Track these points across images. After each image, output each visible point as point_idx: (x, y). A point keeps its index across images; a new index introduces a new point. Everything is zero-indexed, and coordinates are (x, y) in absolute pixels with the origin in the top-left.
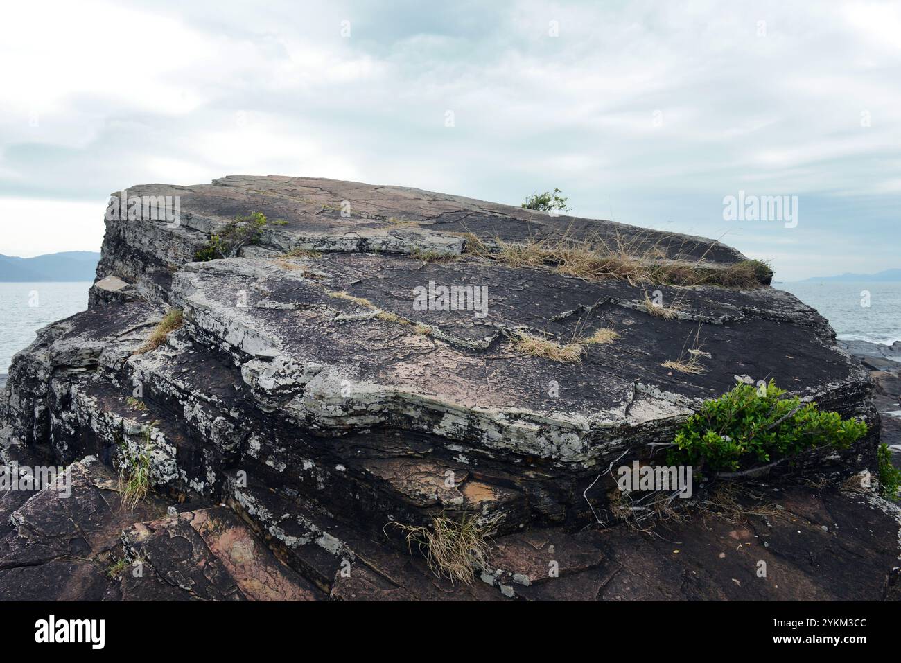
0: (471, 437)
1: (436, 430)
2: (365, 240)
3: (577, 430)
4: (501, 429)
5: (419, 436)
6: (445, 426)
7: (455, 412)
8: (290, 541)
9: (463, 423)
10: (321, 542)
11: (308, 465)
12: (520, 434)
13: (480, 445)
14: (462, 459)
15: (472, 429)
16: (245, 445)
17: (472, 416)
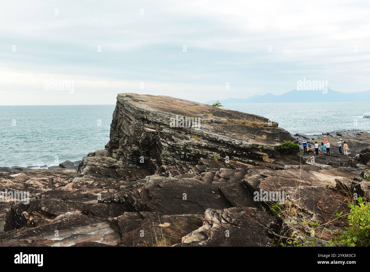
0: (262, 148)
1: (258, 148)
2: (212, 120)
3: (273, 146)
4: (266, 147)
5: (256, 149)
6: (259, 147)
7: (260, 145)
8: (246, 161)
9: (261, 147)
10: (249, 161)
11: (244, 153)
12: (268, 147)
13: (264, 149)
14: (261, 151)
15: (262, 147)
16: (233, 152)
17: (263, 146)
